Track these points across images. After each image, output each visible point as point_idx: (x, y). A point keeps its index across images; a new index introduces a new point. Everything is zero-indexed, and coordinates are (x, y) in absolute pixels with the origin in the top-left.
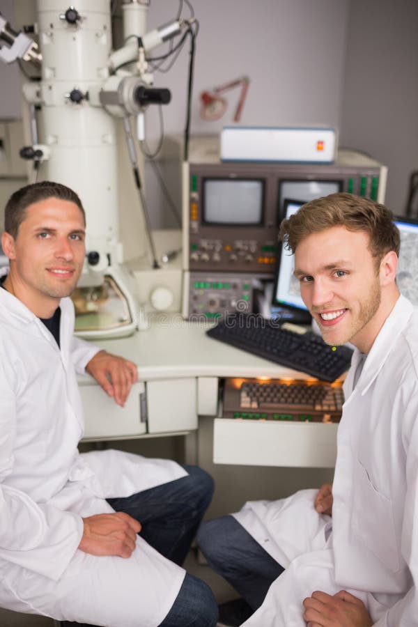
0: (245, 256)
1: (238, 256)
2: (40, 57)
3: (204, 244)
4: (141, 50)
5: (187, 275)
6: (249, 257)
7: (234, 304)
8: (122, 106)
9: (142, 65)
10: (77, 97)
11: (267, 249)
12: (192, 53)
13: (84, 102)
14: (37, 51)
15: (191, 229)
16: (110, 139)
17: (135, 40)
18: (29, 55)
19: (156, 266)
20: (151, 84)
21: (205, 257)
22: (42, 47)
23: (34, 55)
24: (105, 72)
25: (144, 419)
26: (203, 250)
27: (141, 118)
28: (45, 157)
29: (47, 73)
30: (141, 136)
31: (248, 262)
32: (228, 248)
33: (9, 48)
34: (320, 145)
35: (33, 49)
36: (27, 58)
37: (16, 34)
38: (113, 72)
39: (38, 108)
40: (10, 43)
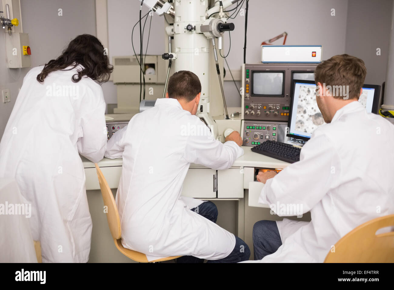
0: (273, 112)
1: (270, 112)
2: (174, 12)
3: (252, 105)
4: (221, 7)
5: (243, 122)
6: (276, 113)
7: (267, 137)
8: (211, 32)
9: (222, 14)
10: (190, 29)
11: (285, 108)
12: (247, 9)
13: (193, 30)
14: (173, 10)
15: (246, 97)
16: (205, 50)
17: (219, 3)
18: (169, 11)
19: (228, 118)
20: (226, 22)
21: (253, 112)
22: (175, 8)
23: (172, 11)
24: (204, 18)
25: (216, 190)
26: (252, 108)
27: (220, 39)
28: (174, 58)
29: (177, 19)
30: (220, 48)
31: (275, 115)
32: (265, 108)
33: (161, 9)
34: (314, 54)
35: (171, 8)
36: (168, 13)
37: (164, 3)
38: (208, 18)
39: (172, 38)
40: (161, 6)
